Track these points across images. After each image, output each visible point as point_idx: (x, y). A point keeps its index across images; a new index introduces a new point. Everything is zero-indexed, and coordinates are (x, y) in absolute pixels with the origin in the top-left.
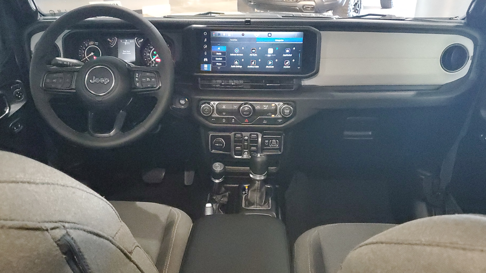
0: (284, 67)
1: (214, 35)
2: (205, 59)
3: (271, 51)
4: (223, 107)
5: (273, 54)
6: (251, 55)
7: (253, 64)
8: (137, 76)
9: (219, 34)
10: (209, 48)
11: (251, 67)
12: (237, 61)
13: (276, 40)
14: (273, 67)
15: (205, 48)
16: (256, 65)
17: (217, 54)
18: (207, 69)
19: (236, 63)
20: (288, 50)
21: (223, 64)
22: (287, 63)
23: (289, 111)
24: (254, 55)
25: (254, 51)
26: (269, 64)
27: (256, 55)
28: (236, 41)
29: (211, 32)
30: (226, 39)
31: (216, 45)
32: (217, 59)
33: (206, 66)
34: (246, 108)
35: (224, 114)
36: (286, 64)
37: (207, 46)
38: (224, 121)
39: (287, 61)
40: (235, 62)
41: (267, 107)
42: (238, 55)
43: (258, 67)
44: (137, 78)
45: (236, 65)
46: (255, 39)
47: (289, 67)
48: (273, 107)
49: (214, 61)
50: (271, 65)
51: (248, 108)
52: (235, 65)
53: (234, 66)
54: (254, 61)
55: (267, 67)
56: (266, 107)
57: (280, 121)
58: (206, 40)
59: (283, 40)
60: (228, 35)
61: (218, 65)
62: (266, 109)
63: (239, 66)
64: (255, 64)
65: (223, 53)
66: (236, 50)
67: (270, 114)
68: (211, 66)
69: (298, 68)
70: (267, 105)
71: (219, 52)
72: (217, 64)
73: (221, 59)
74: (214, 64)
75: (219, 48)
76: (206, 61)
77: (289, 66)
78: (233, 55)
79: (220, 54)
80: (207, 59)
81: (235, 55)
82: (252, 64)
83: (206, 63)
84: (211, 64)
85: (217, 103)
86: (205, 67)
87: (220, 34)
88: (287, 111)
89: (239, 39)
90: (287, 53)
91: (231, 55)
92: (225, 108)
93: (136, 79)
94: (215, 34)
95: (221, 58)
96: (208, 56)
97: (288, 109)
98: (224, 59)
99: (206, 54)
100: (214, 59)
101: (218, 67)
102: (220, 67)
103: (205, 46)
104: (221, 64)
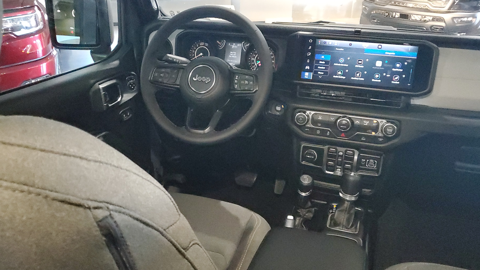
0: (393, 82)
1: (319, 43)
2: (306, 67)
3: (379, 64)
4: (319, 118)
5: (381, 67)
6: (356, 66)
7: (358, 76)
8: (237, 78)
9: (325, 42)
10: (313, 56)
11: (355, 78)
12: (340, 72)
13: (386, 53)
14: (380, 81)
15: (308, 55)
16: (361, 78)
17: (320, 62)
18: (308, 77)
19: (340, 73)
20: (399, 64)
21: (326, 73)
22: (397, 78)
23: (392, 130)
24: (359, 66)
25: (360, 62)
26: (376, 77)
27: (362, 67)
28: (342, 51)
29: (317, 40)
30: (332, 48)
31: (320, 53)
32: (319, 67)
33: (307, 74)
34: (344, 121)
35: (319, 125)
36: (395, 79)
37: (310, 54)
38: (318, 132)
39: (396, 77)
41: (368, 123)
42: (342, 65)
43: (363, 79)
45: (339, 76)
46: (363, 50)
47: (399, 83)
48: (374, 124)
49: (316, 70)
50: (378, 79)
51: (346, 122)
52: (338, 76)
53: (337, 77)
54: (359, 73)
55: (373, 80)
56: (366, 123)
57: (381, 140)
58: (310, 48)
59: (394, 54)
60: (334, 44)
62: (367, 125)
63: (342, 77)
64: (359, 76)
65: (327, 62)
66: (341, 60)
67: (370, 131)
68: (313, 75)
69: (408, 84)
70: (368, 121)
71: (322, 61)
72: (319, 73)
73: (324, 68)
74: (316, 72)
75: (323, 57)
76: (307, 69)
77: (398, 81)
78: (337, 64)
79: (324, 62)
80: (309, 67)
81: (339, 65)
82: (356, 76)
83: (307, 71)
84: (312, 73)
85: (313, 112)
86: (305, 75)
87: (326, 42)
88: (391, 130)
89: (346, 49)
90: (398, 67)
91: (335, 64)
92: (321, 119)
93: (236, 81)
94: (321, 42)
95: (324, 66)
96: (311, 65)
97: (391, 128)
98: (327, 68)
99: (309, 62)
100: (316, 67)
101: (319, 76)
102: (321, 77)
103: (308, 54)
104: (323, 73)
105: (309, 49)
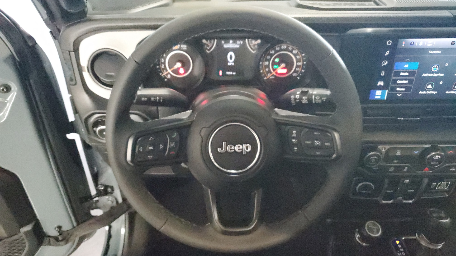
1: (403, 45)
2: (379, 82)
4: (397, 153)
8: (294, 135)
9: (412, 43)
10: (390, 65)
11: (452, 92)
12: (430, 85)
15: (383, 65)
17: (402, 74)
18: (379, 97)
19: (430, 87)
21: (408, 89)
28: (438, 54)
29: (400, 40)
30: (423, 51)
31: (403, 60)
32: (399, 82)
33: (378, 93)
34: (437, 156)
35: (395, 161)
37: (387, 62)
38: (392, 169)
40: (428, 86)
42: (435, 75)
44: (294, 138)
45: (428, 91)
49: (394, 85)
51: (440, 157)
52: (426, 91)
53: (424, 92)
58: (387, 53)
60: (427, 44)
61: (398, 91)
63: (431, 92)
65: (412, 73)
66: (434, 67)
68: (388, 92)
71: (404, 72)
72: (398, 89)
73: (407, 82)
74: (393, 89)
75: (406, 66)
76: (380, 85)
78: (427, 75)
79: (407, 74)
80: (383, 82)
81: (431, 75)
82: (454, 89)
83: (380, 88)
84: (387, 90)
85: (387, 147)
86: (376, 94)
87: (414, 43)
89: (445, 50)
91: (424, 75)
92: (399, 154)
93: (293, 140)
94: (406, 43)
95: (406, 80)
96: (385, 79)
98: (410, 81)
99: (383, 75)
100: (395, 82)
101: (398, 95)
102: (401, 95)
103: (384, 63)
104: (404, 89)
105: (386, 55)
